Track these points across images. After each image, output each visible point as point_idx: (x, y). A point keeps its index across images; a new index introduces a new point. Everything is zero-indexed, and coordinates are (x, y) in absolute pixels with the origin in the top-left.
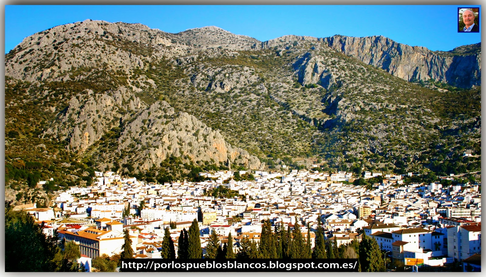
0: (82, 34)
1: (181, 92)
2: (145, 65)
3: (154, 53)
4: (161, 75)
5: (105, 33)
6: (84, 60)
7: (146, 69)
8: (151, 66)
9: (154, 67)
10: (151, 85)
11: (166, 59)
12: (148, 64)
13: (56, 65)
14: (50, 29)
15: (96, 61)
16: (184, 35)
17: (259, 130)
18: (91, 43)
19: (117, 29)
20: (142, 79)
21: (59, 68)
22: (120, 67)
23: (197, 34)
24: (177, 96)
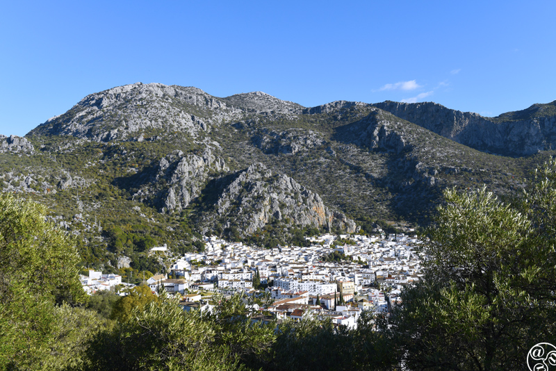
0: (144, 95)
1: (247, 155)
2: (208, 127)
3: (213, 115)
4: (224, 137)
5: (164, 95)
6: (151, 121)
7: (209, 131)
8: (213, 128)
9: (217, 130)
10: (216, 148)
11: (226, 122)
12: (210, 127)
13: (123, 126)
14: (108, 90)
15: (162, 122)
16: (233, 99)
17: (338, 193)
18: (156, 104)
19: (174, 92)
20: (208, 141)
21: (127, 128)
22: (185, 129)
23: (245, 99)
24: (244, 158)
